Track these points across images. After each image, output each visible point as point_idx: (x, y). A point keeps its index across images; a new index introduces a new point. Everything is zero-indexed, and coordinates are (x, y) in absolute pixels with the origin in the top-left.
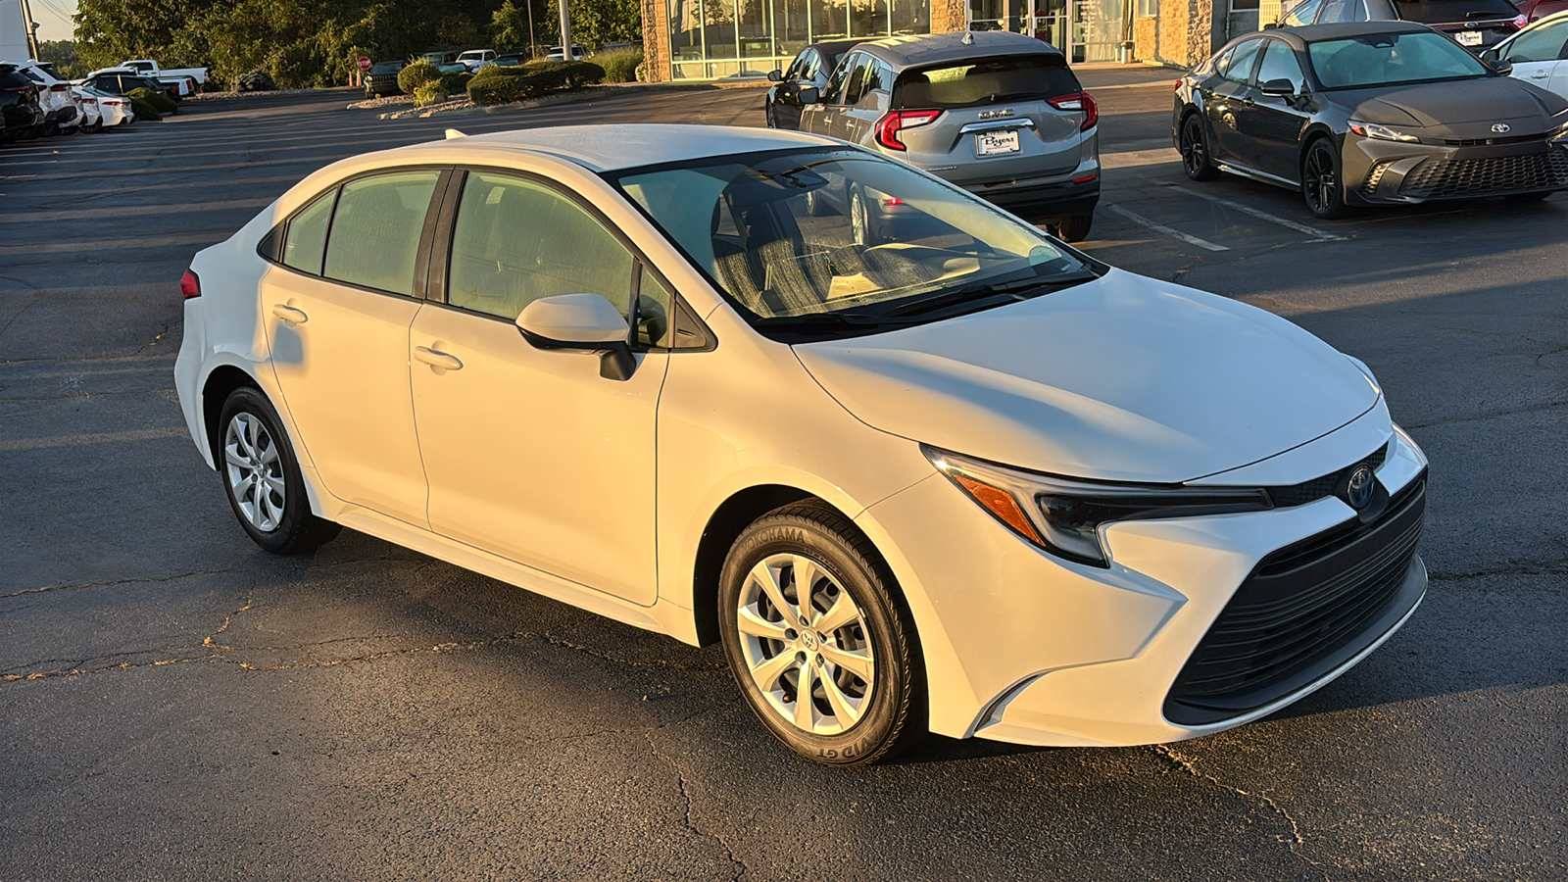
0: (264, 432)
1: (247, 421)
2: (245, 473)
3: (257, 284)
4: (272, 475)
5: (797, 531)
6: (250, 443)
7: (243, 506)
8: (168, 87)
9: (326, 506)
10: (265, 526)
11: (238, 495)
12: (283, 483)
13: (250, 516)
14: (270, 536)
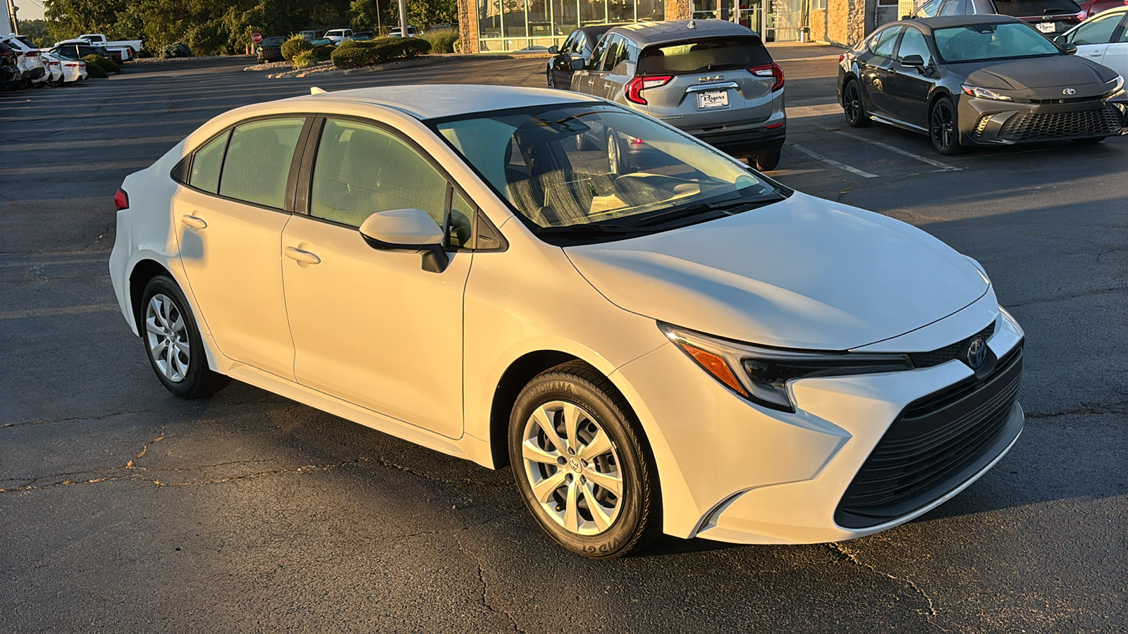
0: (175, 308)
1: (162, 301)
2: (161, 338)
3: (170, 200)
4: (180, 341)
5: (567, 384)
6: (164, 316)
7: (160, 363)
8: (113, 54)
9: (220, 363)
10: (175, 378)
11: (155, 355)
12: (188, 346)
13: (164, 371)
14: (178, 385)
